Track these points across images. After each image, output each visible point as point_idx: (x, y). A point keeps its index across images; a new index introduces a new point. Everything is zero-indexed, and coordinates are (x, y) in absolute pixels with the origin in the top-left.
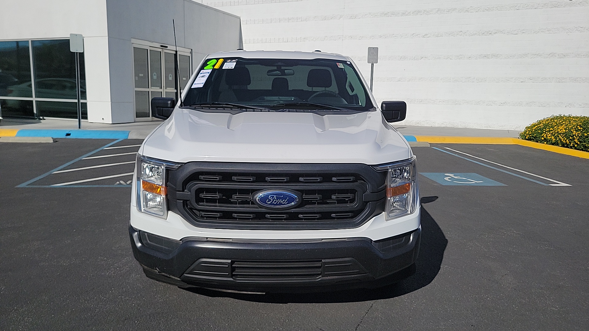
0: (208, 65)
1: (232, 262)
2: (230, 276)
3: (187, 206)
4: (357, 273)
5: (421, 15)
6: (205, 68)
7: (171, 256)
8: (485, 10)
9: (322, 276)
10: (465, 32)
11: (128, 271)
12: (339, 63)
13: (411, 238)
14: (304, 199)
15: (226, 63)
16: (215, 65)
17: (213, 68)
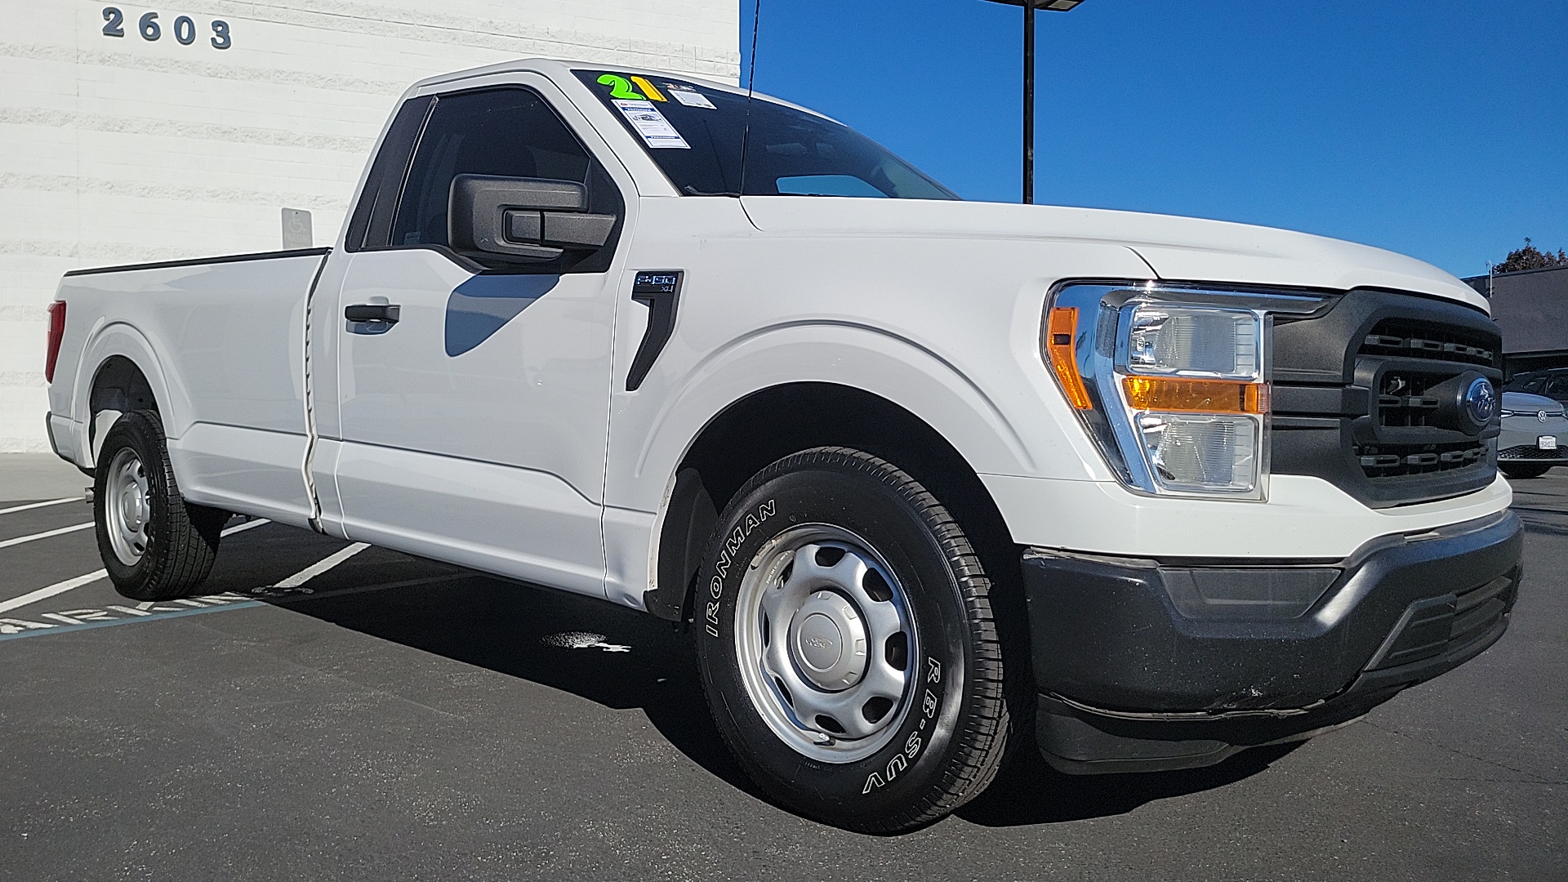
0: (610, 86)
6: (614, 95)
7: (1327, 623)
15: (671, 92)
16: (636, 89)
17: (648, 99)
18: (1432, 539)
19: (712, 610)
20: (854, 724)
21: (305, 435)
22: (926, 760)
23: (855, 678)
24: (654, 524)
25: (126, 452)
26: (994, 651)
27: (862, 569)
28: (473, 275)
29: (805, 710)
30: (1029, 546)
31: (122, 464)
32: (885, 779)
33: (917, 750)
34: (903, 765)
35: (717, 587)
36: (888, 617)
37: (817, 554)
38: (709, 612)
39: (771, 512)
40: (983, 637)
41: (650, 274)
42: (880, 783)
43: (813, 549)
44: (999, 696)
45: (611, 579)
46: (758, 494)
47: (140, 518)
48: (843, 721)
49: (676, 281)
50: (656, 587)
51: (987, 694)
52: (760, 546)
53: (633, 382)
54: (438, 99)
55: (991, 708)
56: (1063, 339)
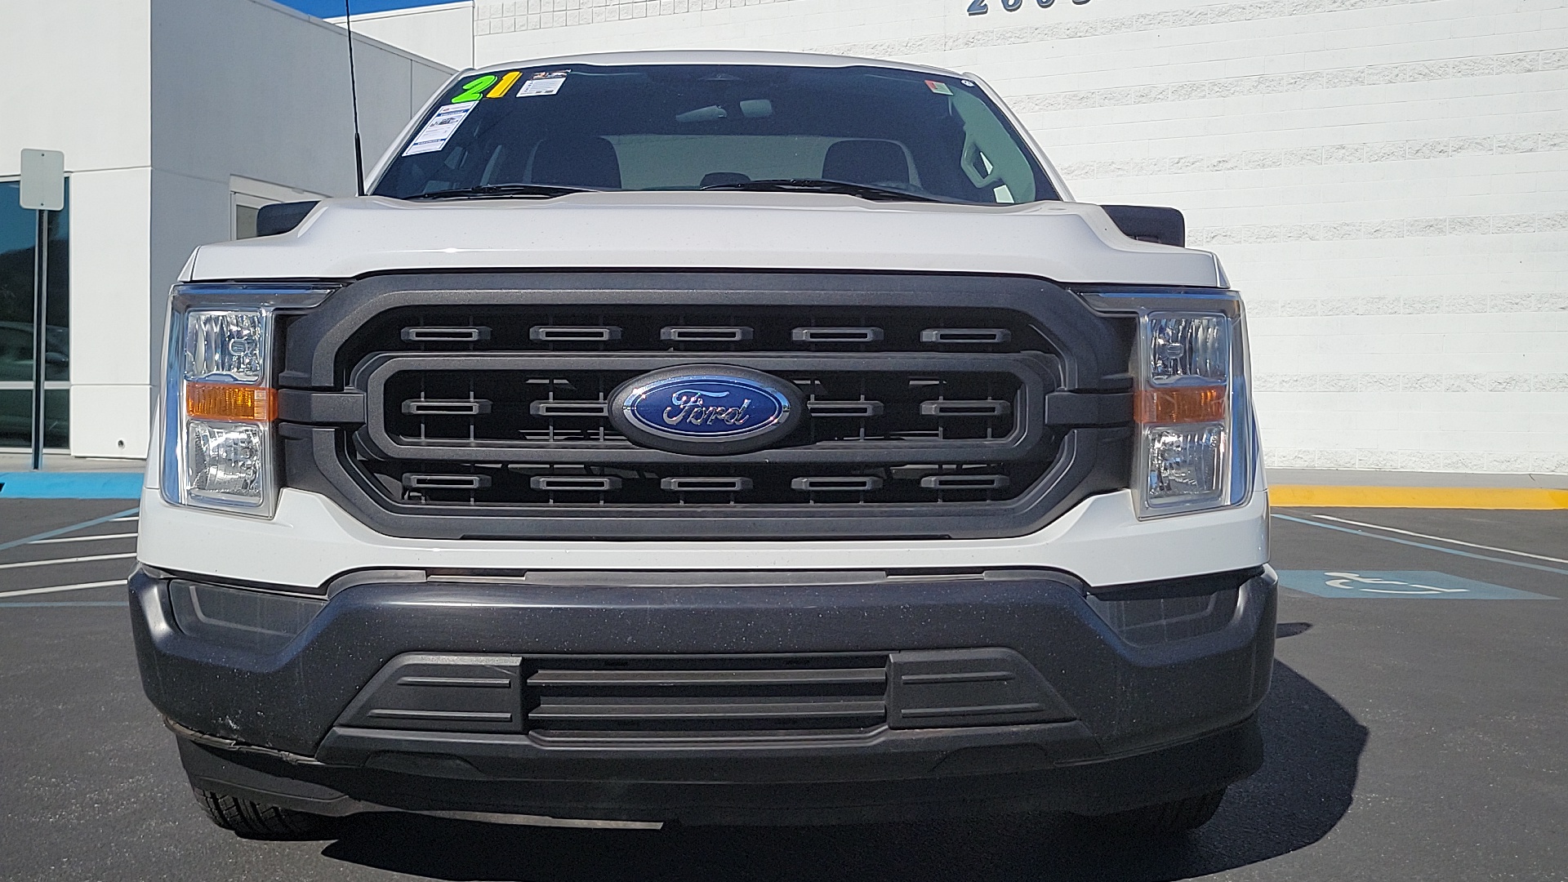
0: (466, 90)
1: (528, 668)
2: (519, 729)
3: (353, 455)
4: (1033, 716)
5: (1204, 97)
6: (453, 101)
7: (285, 658)
8: (1417, 76)
9: (892, 728)
10: (1356, 150)
11: (134, 813)
12: (934, 83)
13: (1241, 602)
14: (813, 415)
15: (528, 82)
16: (490, 88)
17: (483, 98)
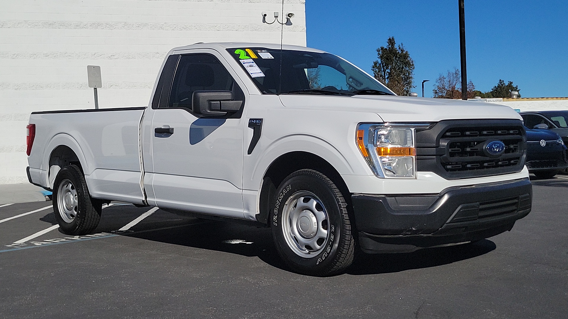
7: (433, 210)
16: (248, 55)
17: (251, 58)
18: (474, 187)
19: (275, 218)
20: (315, 247)
21: (140, 172)
22: (332, 253)
23: (315, 233)
24: (258, 194)
25: (66, 181)
26: (348, 222)
27: (315, 203)
28: (198, 118)
29: (302, 244)
30: (353, 193)
31: (63, 185)
32: (322, 259)
33: (329, 250)
34: (326, 255)
35: (276, 211)
36: (322, 215)
37: (303, 200)
38: (274, 219)
39: (290, 188)
40: (345, 218)
41: (253, 119)
42: (321, 261)
43: (302, 198)
44: (350, 234)
45: (246, 212)
46: (286, 184)
47: (73, 205)
48: (312, 246)
49: (261, 122)
50: (259, 213)
51: (347, 234)
52: (288, 198)
53: (250, 152)
54: (181, 56)
55: (348, 237)
56: (361, 138)
